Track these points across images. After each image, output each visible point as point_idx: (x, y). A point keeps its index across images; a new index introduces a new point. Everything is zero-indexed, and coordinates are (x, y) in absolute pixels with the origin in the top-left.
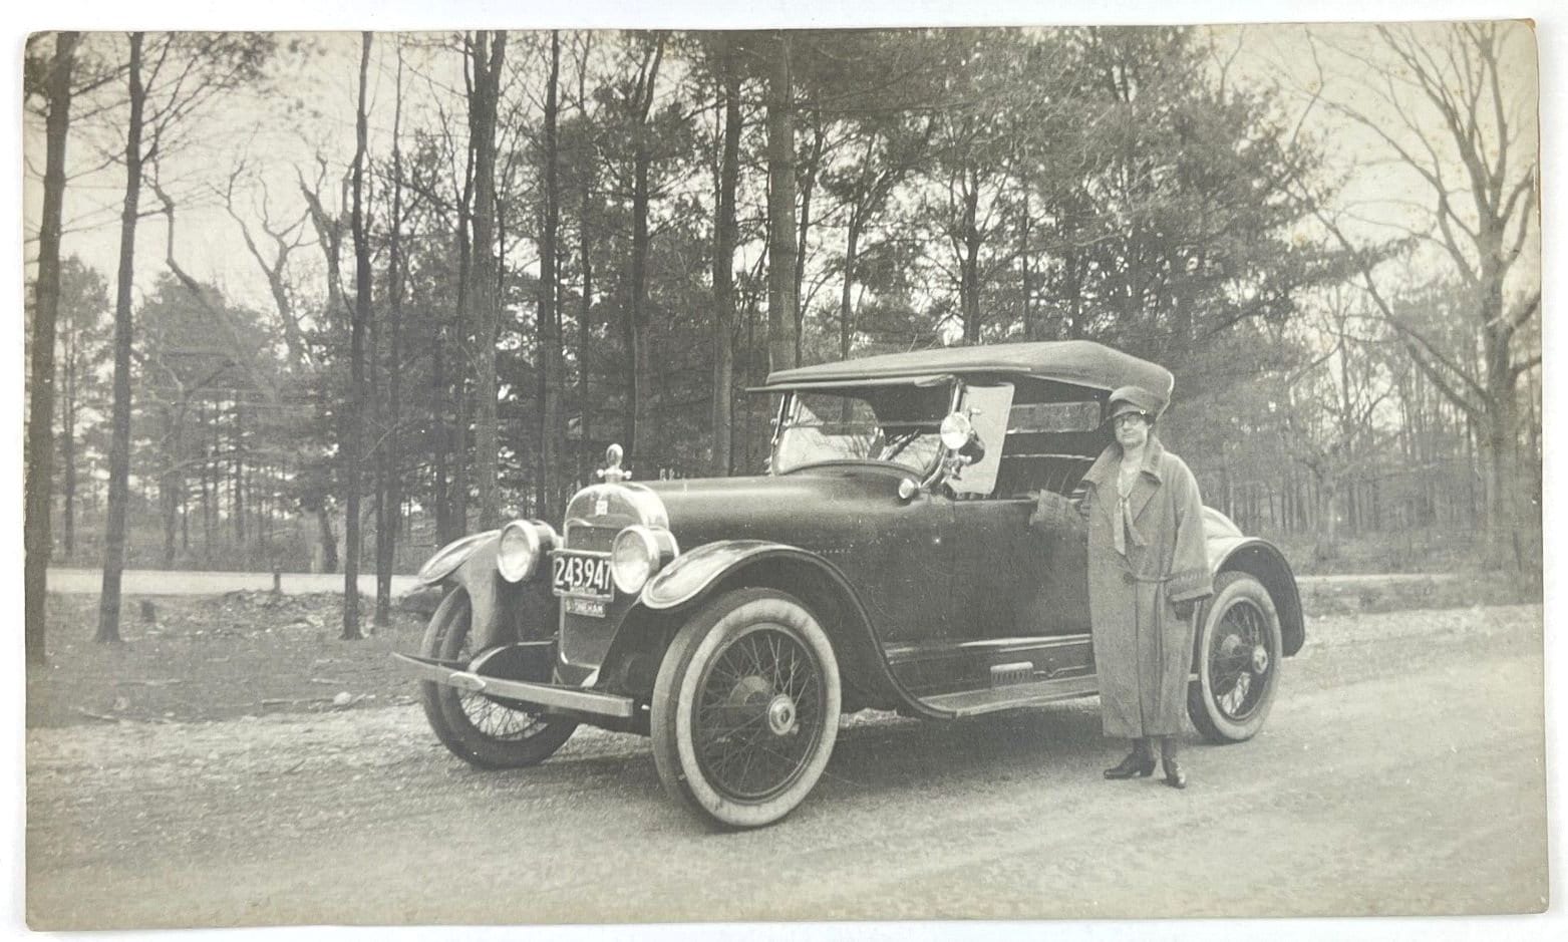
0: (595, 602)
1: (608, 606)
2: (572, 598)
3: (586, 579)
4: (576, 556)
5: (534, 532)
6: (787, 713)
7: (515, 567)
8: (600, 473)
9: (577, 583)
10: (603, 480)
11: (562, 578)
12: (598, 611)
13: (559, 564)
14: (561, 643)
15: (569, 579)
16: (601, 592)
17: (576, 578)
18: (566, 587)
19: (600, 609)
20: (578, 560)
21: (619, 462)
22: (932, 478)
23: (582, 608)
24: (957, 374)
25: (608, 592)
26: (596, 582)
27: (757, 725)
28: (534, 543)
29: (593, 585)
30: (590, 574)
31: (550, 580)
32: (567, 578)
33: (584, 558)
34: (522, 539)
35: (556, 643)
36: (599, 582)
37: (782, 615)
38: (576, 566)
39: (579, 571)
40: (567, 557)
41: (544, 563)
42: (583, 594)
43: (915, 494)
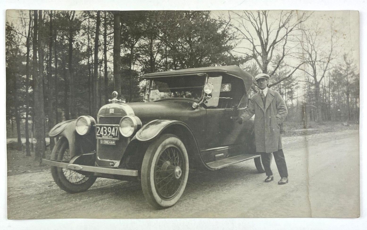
0: (112, 140)
1: (116, 141)
2: (103, 140)
3: (108, 133)
4: (104, 126)
5: (89, 119)
6: (180, 172)
7: (82, 130)
8: (110, 100)
9: (105, 135)
10: (111, 102)
11: (99, 133)
12: (113, 143)
13: (98, 129)
14: (97, 154)
15: (102, 133)
16: (114, 137)
17: (104, 133)
18: (101, 136)
19: (114, 142)
20: (105, 127)
21: (117, 97)
22: (201, 102)
23: (106, 142)
24: (207, 73)
25: (117, 137)
26: (112, 134)
27: (171, 176)
28: (89, 123)
29: (111, 135)
30: (110, 132)
31: (95, 134)
32: (101, 133)
33: (107, 127)
34: (85, 121)
35: (95, 154)
36: (114, 134)
37: (175, 142)
38: (104, 129)
39: (105, 131)
40: (101, 127)
41: (92, 129)
42: (107, 138)
43: (197, 107)
